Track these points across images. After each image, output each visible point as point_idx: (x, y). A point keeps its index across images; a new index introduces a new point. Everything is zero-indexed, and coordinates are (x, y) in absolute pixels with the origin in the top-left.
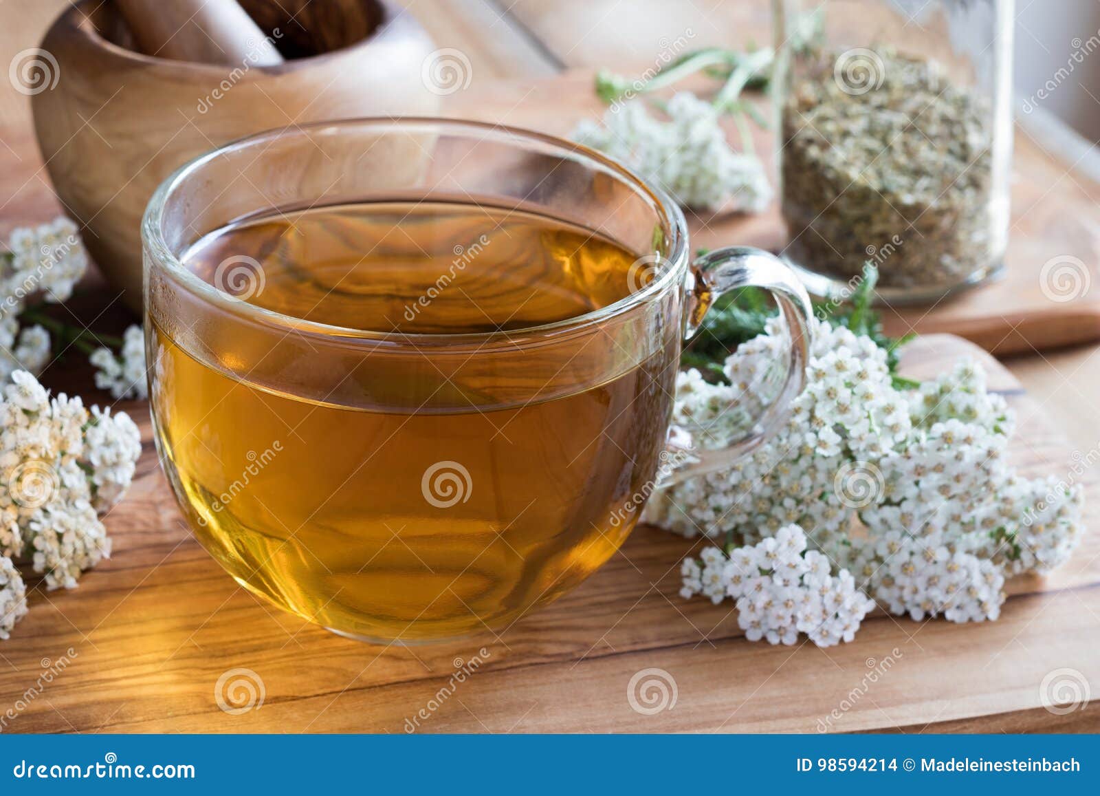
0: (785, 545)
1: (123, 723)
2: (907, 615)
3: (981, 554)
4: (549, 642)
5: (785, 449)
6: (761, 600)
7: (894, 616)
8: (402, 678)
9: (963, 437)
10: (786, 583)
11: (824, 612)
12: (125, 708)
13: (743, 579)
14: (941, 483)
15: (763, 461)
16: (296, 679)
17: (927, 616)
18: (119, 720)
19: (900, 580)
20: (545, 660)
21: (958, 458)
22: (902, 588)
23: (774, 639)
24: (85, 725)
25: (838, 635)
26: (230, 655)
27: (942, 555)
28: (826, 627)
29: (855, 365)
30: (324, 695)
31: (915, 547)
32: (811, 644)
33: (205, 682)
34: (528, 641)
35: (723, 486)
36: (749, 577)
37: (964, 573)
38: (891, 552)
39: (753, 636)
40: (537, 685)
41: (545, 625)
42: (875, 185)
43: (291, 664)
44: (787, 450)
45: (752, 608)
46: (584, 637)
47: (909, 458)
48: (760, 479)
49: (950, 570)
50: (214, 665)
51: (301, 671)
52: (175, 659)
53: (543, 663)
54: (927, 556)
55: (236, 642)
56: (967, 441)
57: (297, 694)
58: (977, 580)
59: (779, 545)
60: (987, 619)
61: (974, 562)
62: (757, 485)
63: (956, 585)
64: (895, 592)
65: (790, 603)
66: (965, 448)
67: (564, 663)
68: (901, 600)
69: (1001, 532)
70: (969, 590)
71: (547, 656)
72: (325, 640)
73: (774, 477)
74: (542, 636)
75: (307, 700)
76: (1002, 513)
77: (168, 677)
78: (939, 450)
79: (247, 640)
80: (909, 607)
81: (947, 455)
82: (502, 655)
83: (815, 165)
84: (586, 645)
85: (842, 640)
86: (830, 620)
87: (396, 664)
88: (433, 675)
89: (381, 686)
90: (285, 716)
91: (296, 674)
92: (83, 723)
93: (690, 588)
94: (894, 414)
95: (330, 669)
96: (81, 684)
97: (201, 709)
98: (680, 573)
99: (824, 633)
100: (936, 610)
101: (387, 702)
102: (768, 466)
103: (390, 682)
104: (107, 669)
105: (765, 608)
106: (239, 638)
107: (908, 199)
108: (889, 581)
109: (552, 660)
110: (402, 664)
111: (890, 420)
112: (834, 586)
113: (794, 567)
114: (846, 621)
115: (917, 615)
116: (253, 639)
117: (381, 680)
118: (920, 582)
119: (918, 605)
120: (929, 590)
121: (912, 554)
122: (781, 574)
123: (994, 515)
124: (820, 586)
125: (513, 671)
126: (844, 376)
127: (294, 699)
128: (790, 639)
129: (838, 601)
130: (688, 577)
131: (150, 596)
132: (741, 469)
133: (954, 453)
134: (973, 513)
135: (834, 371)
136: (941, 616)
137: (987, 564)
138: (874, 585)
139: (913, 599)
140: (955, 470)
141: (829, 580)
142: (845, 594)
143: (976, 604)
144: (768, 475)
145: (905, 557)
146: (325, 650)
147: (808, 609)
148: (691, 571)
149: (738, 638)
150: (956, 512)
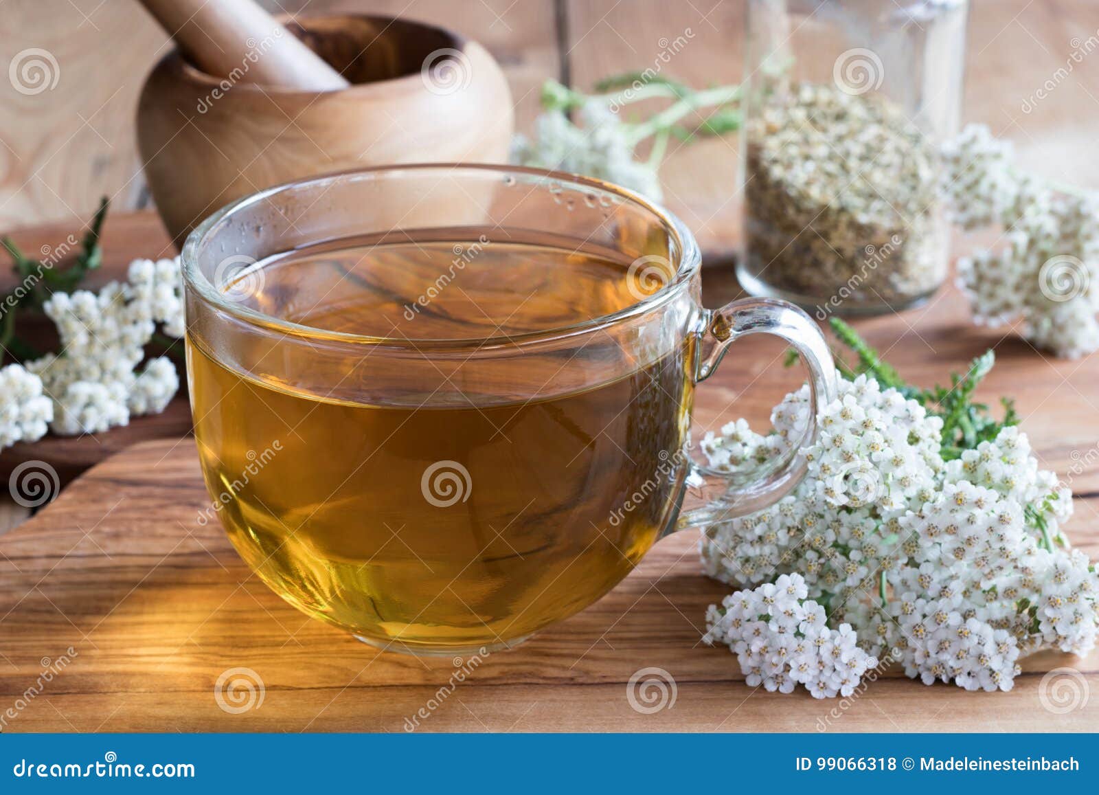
0: (783, 592)
1: (126, 692)
2: (918, 679)
3: (998, 625)
4: (553, 666)
5: (810, 501)
6: (757, 645)
7: (907, 679)
8: (397, 682)
9: (975, 499)
10: (782, 631)
11: (820, 663)
12: (133, 681)
13: (743, 622)
14: (956, 546)
15: (789, 513)
16: (300, 673)
17: (938, 681)
18: (124, 690)
19: (912, 642)
20: (541, 681)
21: (970, 521)
22: (914, 650)
23: (771, 687)
24: (91, 690)
25: (835, 688)
26: (252, 647)
27: (954, 619)
28: (823, 679)
29: (858, 413)
30: (319, 688)
31: (928, 609)
32: (808, 693)
33: (216, 666)
34: (533, 663)
35: (749, 537)
36: (749, 620)
37: (976, 640)
38: (905, 613)
39: (752, 682)
40: (521, 701)
41: (558, 651)
42: (834, 204)
43: (303, 660)
44: (813, 502)
45: (749, 653)
46: (590, 665)
47: (923, 517)
48: (786, 531)
49: (961, 635)
50: (234, 653)
51: (308, 666)
52: (202, 645)
53: (538, 684)
54: (938, 619)
55: (263, 637)
56: (978, 504)
57: (294, 686)
58: (989, 649)
59: (778, 591)
60: (999, 689)
61: (988, 631)
62: (783, 538)
63: (967, 652)
64: (909, 656)
65: (784, 651)
66: (977, 511)
67: (556, 685)
68: (913, 662)
69: (1024, 603)
70: (980, 658)
71: (544, 678)
72: (345, 644)
73: (800, 530)
74: (548, 661)
75: (301, 691)
76: (1025, 584)
77: (187, 659)
78: (952, 511)
79: (274, 636)
80: (921, 669)
81: (960, 517)
82: (503, 673)
83: (779, 184)
84: (587, 673)
85: (839, 694)
86: (827, 673)
87: (400, 670)
88: (428, 682)
89: (374, 687)
90: (273, 702)
91: (302, 669)
92: (91, 688)
93: (712, 634)
94: (902, 468)
95: (335, 668)
96: (107, 656)
97: (200, 688)
98: (704, 618)
99: (821, 685)
100: (947, 676)
101: (374, 701)
102: (794, 519)
103: (384, 684)
104: (138, 646)
105: (761, 654)
106: (267, 633)
107: (863, 219)
108: (903, 643)
109: (549, 682)
110: (406, 670)
111: (899, 473)
112: (833, 638)
113: (791, 615)
114: (844, 675)
115: (928, 679)
116: (280, 636)
117: (378, 681)
118: (931, 645)
119: (929, 669)
120: (940, 654)
121: (924, 616)
122: (777, 621)
123: (1015, 586)
124: (816, 637)
125: (505, 687)
126: (850, 424)
127: (290, 689)
128: (787, 689)
129: (836, 654)
130: (711, 623)
131: (208, 592)
132: (767, 521)
133: (966, 516)
134: (993, 582)
135: (839, 418)
136: (952, 681)
137: (1004, 634)
138: (890, 646)
139: (925, 663)
140: (967, 532)
141: (826, 632)
142: (842, 647)
143: (988, 673)
144: (793, 528)
145: (917, 618)
146: (341, 652)
147: (802, 659)
148: (713, 618)
149: (739, 681)
150: (976, 579)
